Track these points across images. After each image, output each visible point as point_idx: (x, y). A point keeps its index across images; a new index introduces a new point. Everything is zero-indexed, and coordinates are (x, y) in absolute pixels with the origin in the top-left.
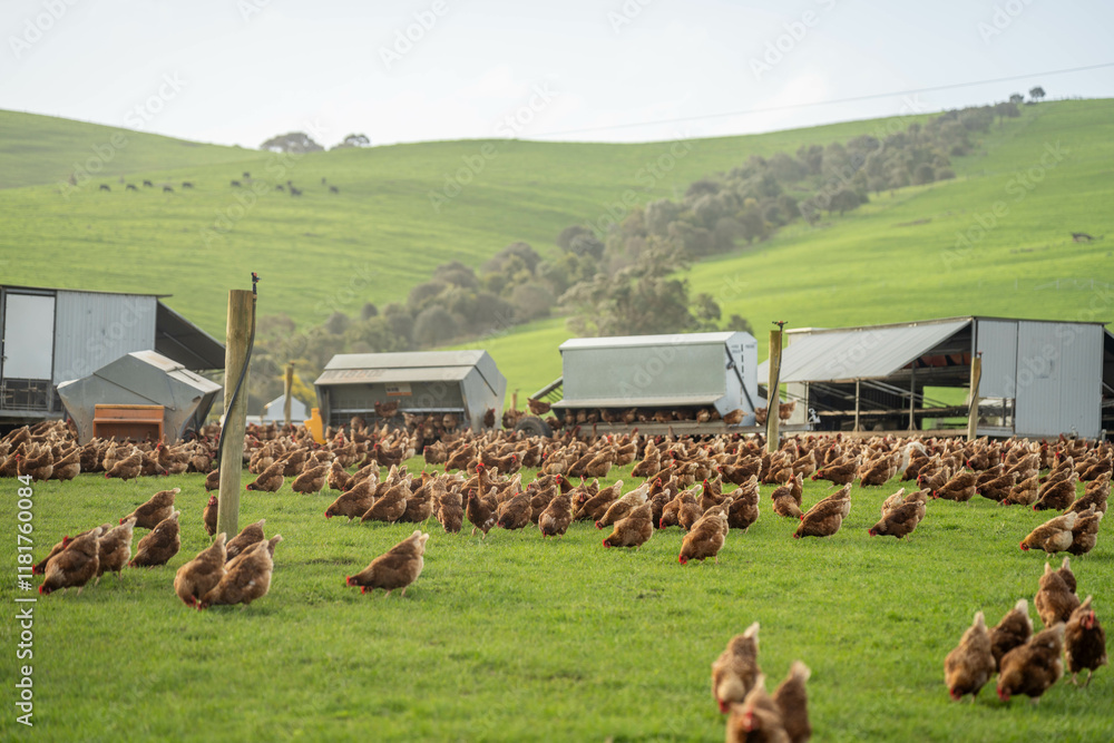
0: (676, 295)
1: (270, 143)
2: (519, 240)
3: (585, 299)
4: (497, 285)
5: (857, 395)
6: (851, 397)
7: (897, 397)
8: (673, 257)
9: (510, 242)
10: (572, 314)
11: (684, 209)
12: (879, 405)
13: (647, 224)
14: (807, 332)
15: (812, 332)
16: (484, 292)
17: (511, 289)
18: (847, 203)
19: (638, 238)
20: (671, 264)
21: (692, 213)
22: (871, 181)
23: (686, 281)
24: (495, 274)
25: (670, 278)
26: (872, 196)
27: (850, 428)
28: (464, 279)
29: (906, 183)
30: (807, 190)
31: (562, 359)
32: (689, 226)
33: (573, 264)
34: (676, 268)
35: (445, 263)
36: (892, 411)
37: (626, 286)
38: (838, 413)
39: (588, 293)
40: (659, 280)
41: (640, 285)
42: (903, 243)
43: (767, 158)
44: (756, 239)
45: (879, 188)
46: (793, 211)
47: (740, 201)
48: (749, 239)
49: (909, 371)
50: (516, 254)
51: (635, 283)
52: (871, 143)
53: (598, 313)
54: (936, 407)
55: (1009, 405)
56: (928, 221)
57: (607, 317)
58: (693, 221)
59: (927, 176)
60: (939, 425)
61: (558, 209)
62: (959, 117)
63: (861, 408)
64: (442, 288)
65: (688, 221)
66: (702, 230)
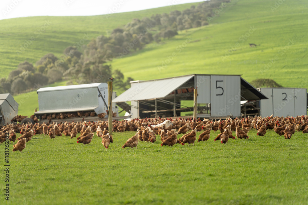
0: (107, 70)
2: (50, 53)
3: (73, 73)
4: (42, 70)
5: (156, 104)
6: (153, 106)
7: (169, 104)
8: (105, 57)
9: (47, 53)
10: (69, 79)
11: (110, 39)
12: (163, 108)
13: (97, 45)
14: (137, 82)
15: (139, 82)
16: (37, 72)
17: (47, 71)
18: (171, 35)
19: (94, 50)
20: (105, 59)
21: (113, 40)
22: (179, 27)
23: (110, 65)
24: (41, 66)
25: (104, 64)
26: (179, 32)
27: (154, 117)
28: (30, 68)
29: (191, 27)
30: (155, 31)
31: (38, 95)
32: (113, 45)
33: (70, 61)
34: (107, 61)
35: (22, 62)
36: (168, 110)
37: (88, 68)
38: (150, 111)
39: (74, 71)
40: (100, 65)
41: (94, 68)
42: (191, 49)
43: (141, 20)
44: (138, 49)
45: (182, 29)
46: (151, 38)
47: (131, 35)
48: (135, 49)
49: (173, 95)
50: (49, 58)
51: (91, 67)
52: (178, 13)
53: (78, 78)
54: (183, 108)
55: (209, 106)
56: (199, 41)
57: (81, 79)
58: (114, 43)
59: (199, 24)
60: (186, 114)
61: (64, 41)
62: (209, 3)
63: (158, 109)
65: (112, 43)
66: (118, 46)
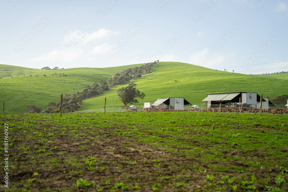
1: (42, 69)
44: (127, 82)
50: (96, 84)
52: (137, 68)
56: (152, 79)
62: (149, 64)
64: (88, 90)
